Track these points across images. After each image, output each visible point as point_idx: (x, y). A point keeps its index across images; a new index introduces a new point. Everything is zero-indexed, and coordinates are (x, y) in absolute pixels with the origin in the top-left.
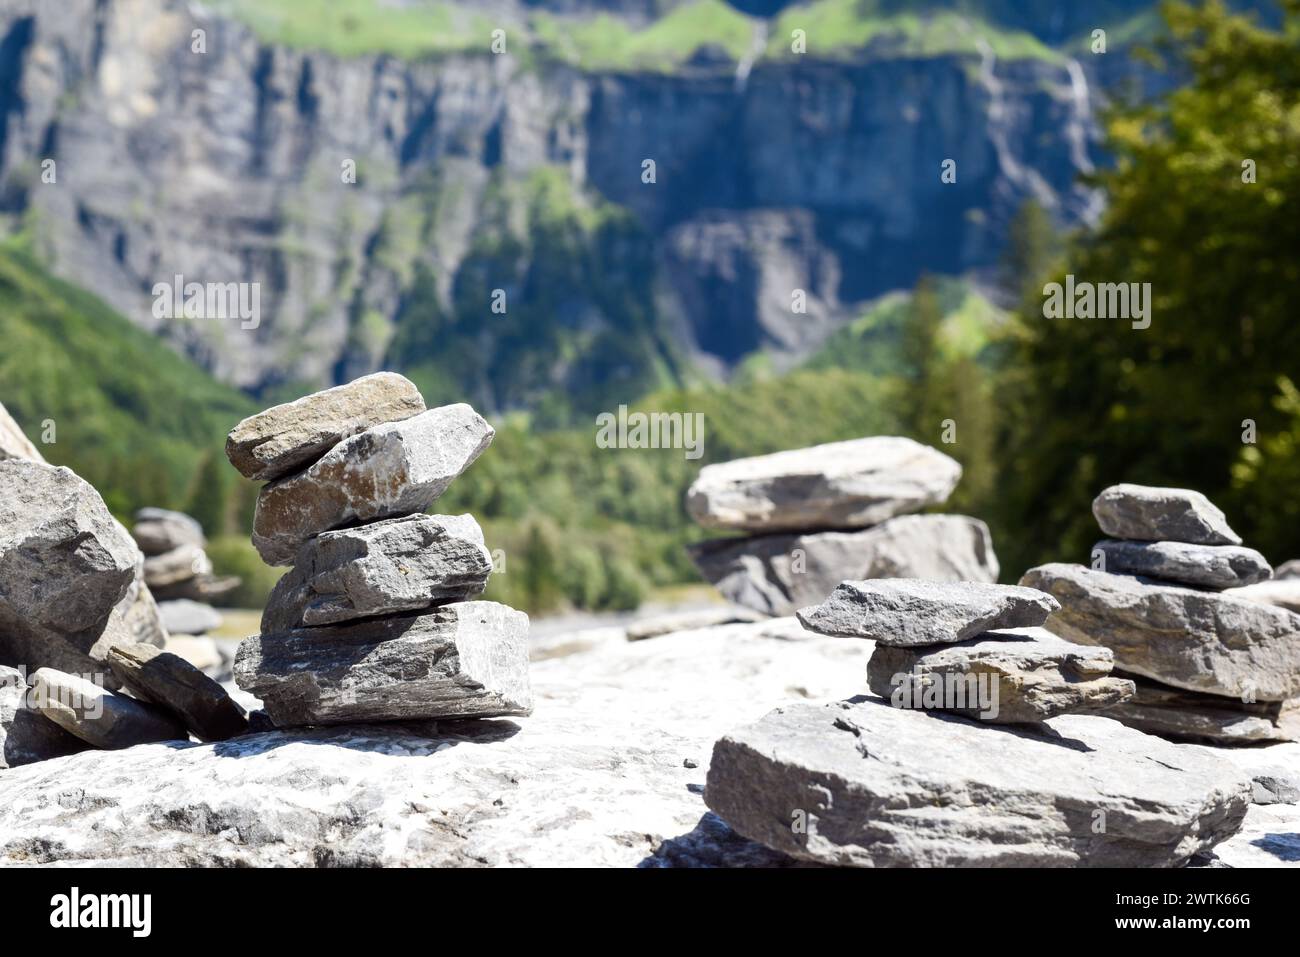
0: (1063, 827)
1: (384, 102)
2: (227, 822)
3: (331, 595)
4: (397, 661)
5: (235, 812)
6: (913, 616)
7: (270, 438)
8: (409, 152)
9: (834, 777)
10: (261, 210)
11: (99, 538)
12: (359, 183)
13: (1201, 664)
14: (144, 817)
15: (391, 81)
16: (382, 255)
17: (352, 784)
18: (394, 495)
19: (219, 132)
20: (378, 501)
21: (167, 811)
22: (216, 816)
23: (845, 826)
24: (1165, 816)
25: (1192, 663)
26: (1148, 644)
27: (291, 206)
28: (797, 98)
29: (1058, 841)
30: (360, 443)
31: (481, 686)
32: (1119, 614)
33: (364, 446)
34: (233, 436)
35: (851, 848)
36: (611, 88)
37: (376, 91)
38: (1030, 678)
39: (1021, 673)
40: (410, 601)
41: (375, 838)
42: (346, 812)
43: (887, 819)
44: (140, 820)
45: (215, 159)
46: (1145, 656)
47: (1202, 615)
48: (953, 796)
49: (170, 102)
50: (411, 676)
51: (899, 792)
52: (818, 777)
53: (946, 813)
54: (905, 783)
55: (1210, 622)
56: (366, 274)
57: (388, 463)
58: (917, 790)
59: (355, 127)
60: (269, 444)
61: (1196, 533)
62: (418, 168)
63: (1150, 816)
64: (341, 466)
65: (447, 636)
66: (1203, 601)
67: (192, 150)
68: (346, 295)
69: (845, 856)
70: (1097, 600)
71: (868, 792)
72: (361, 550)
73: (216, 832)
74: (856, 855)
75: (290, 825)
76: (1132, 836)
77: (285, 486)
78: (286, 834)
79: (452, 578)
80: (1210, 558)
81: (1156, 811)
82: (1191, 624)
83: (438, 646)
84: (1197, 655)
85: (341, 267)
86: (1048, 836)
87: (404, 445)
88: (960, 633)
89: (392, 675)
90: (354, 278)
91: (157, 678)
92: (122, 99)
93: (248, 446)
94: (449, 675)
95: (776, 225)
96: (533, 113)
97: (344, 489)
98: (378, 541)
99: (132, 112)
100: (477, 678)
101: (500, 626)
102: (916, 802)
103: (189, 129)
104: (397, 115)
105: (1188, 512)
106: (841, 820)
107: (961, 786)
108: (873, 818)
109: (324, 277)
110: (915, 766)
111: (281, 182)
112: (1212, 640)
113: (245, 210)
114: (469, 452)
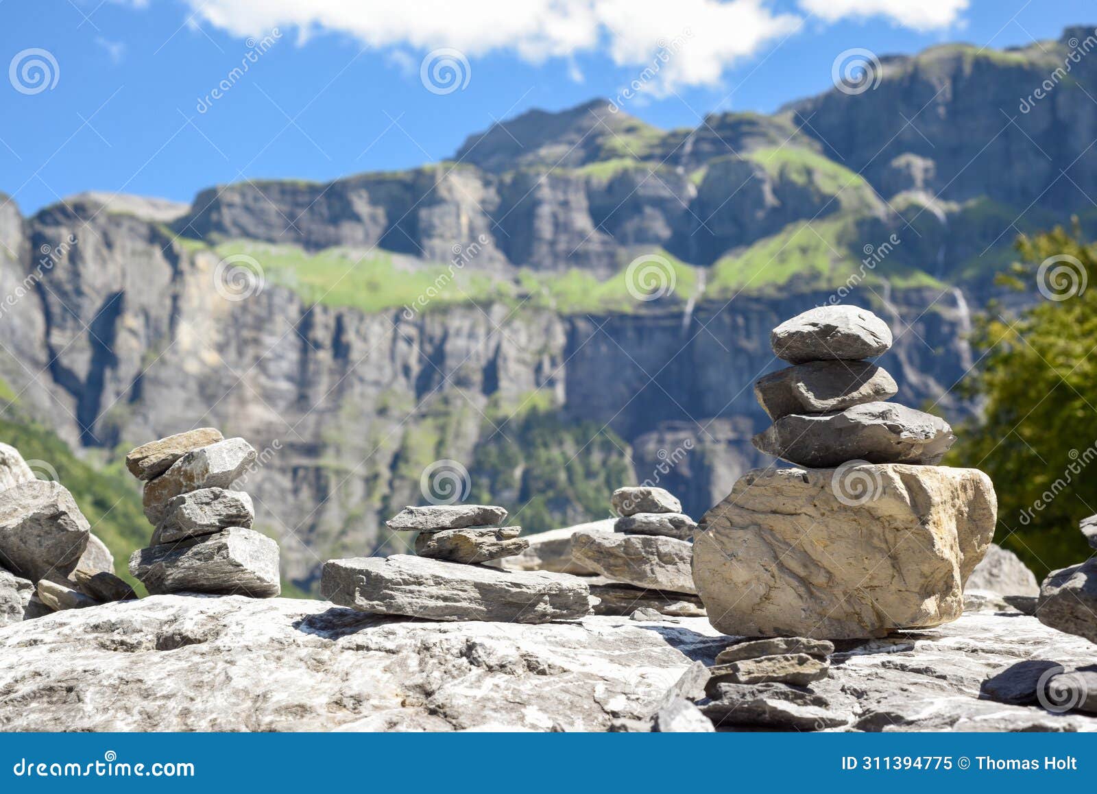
0: (478, 595)
1: (402, 346)
2: (118, 626)
3: (173, 526)
4: (201, 553)
5: (122, 621)
6: (432, 517)
7: (147, 457)
8: (423, 385)
9: (367, 570)
10: (306, 438)
11: (70, 515)
12: (382, 411)
13: (649, 572)
14: (82, 628)
15: (406, 330)
16: (404, 469)
17: (177, 608)
18: (203, 480)
19: (269, 377)
20: (196, 483)
21: (92, 625)
22: (113, 624)
23: (372, 592)
24: (524, 590)
25: (645, 572)
26: (625, 564)
27: (330, 433)
28: (735, 327)
29: (476, 602)
30: (188, 457)
31: (242, 565)
32: (611, 550)
33: (190, 457)
34: (129, 456)
35: (375, 602)
36: (582, 325)
37: (395, 339)
38: (480, 540)
39: (476, 538)
40: (207, 526)
41: (182, 623)
42: (172, 618)
43: (392, 589)
44: (80, 630)
45: (268, 397)
46: (623, 572)
47: (650, 547)
48: (425, 581)
49: (232, 354)
50: (206, 559)
51: (398, 578)
52: (361, 572)
53: (422, 588)
54: (401, 574)
55: (654, 550)
56: (391, 484)
57: (200, 464)
58: (406, 577)
59: (380, 368)
60: (146, 460)
61: (654, 507)
62: (431, 397)
63: (518, 590)
64: (180, 468)
65: (223, 540)
66: (651, 540)
67: (250, 391)
68: (377, 503)
69: (373, 607)
70: (600, 543)
71: (381, 577)
72: (183, 501)
73: (113, 631)
74: (377, 605)
75: (146, 624)
76: (511, 599)
77: (156, 481)
78: (144, 628)
79: (229, 516)
80: (658, 519)
81: (521, 588)
82: (645, 552)
83: (218, 545)
84: (647, 568)
85: (371, 480)
86: (470, 599)
87: (207, 455)
88: (452, 523)
89: (198, 559)
90: (382, 489)
91: (98, 583)
92: (194, 353)
93: (136, 461)
94: (224, 558)
95: (724, 430)
96: (522, 350)
97: (181, 479)
98: (191, 497)
99: (202, 362)
100: (239, 560)
101: (257, 543)
102: (406, 583)
103: (247, 375)
104: (413, 356)
105: (650, 497)
106: (370, 589)
107: (428, 577)
108: (385, 589)
109: (358, 488)
110: (407, 568)
111: (321, 413)
112: (655, 559)
113: (293, 438)
114: (241, 460)
